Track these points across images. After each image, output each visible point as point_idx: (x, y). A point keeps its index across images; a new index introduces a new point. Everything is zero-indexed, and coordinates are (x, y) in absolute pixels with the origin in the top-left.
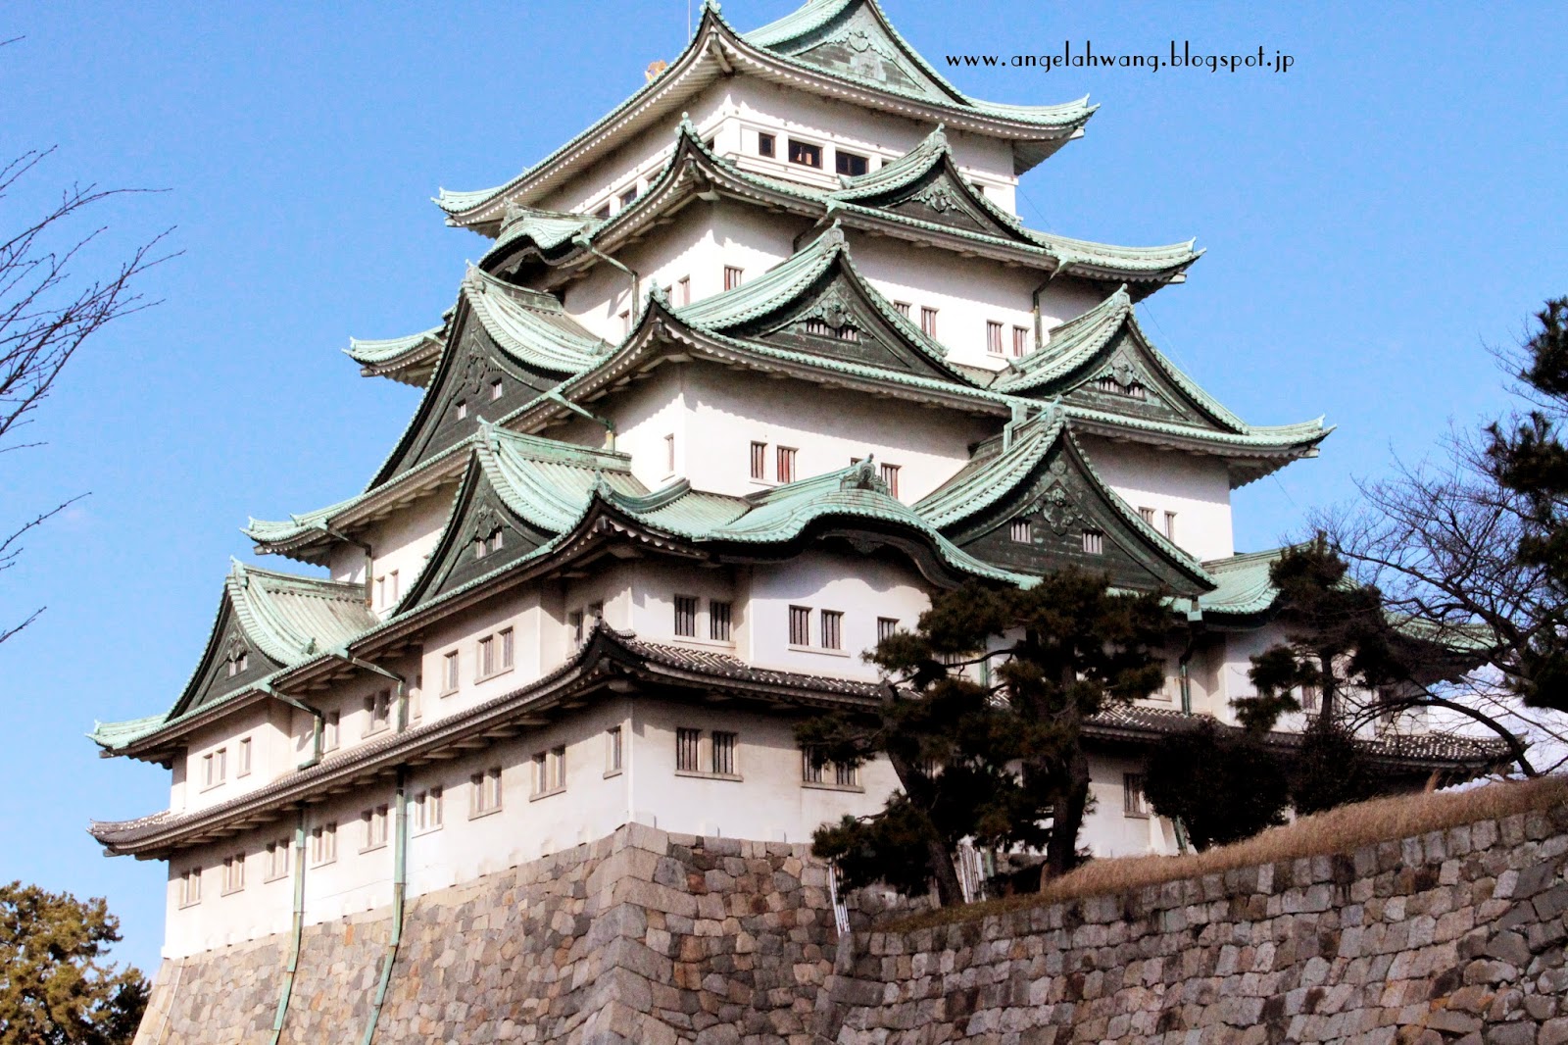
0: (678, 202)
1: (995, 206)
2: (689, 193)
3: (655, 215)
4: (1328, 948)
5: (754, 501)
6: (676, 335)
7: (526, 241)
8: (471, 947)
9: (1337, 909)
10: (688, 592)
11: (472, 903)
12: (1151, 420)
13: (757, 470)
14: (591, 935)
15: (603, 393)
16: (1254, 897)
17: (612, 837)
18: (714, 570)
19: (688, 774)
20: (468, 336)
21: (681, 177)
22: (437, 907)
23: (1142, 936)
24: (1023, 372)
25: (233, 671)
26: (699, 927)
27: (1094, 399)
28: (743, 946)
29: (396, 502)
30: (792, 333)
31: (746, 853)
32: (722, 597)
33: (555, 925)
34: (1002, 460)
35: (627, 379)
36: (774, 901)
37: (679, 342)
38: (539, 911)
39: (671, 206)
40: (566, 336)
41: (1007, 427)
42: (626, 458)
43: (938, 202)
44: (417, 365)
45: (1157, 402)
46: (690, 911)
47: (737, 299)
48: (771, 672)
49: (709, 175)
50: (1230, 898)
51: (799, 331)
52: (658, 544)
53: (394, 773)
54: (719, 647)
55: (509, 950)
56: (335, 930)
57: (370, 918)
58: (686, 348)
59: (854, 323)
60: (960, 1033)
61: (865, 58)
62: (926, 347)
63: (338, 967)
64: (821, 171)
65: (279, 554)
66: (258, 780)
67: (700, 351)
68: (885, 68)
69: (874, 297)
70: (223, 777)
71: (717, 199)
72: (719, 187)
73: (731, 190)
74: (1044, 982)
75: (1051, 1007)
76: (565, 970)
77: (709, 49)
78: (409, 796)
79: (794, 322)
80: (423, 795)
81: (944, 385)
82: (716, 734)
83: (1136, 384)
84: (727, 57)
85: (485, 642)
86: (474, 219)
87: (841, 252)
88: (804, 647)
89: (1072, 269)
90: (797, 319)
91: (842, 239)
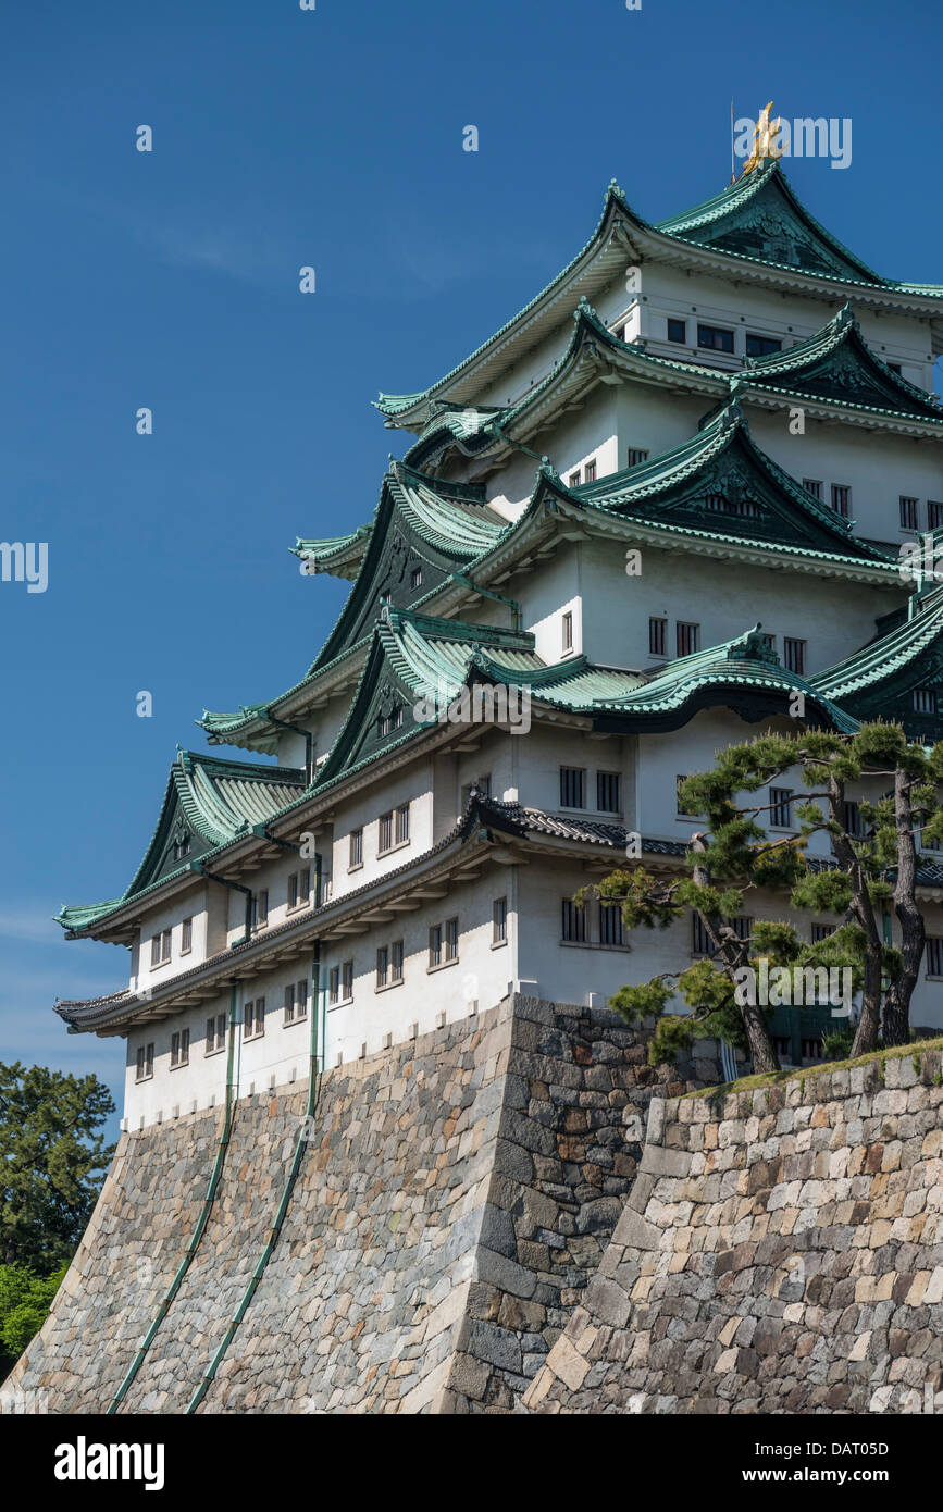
0: (584, 386)
1: (906, 382)
2: (594, 376)
3: (563, 401)
5: (651, 676)
7: (445, 435)
8: (374, 1118)
10: (574, 762)
11: (377, 1075)
13: (657, 646)
14: (476, 1106)
15: (507, 575)
17: (498, 1007)
18: (603, 741)
19: (573, 944)
20: (394, 527)
21: (582, 362)
22: (348, 1079)
25: (181, 855)
26: (584, 1098)
28: (629, 1118)
29: (330, 690)
30: (691, 510)
32: (609, 767)
33: (446, 1097)
34: (905, 631)
35: (528, 560)
36: (662, 1072)
37: (572, 518)
38: (432, 1083)
39: (578, 392)
40: (479, 522)
41: (915, 597)
42: (531, 638)
43: (847, 380)
44: (356, 561)
46: (575, 1082)
47: (635, 478)
48: (658, 842)
49: (610, 357)
51: (699, 508)
53: (311, 948)
54: (606, 819)
55: (407, 1120)
56: (262, 1103)
57: (291, 1090)
58: (581, 526)
59: (756, 499)
60: (760, 1207)
61: (778, 244)
62: (829, 522)
63: (263, 1139)
64: (731, 355)
65: (230, 744)
66: (198, 957)
67: (595, 528)
68: (800, 252)
69: (775, 474)
70: (169, 956)
71: (621, 382)
72: (620, 370)
73: (632, 373)
74: (844, 1152)
75: (849, 1182)
76: (453, 1142)
77: (615, 238)
78: (325, 971)
79: (693, 499)
80: (337, 969)
81: (846, 558)
82: (605, 907)
84: (633, 244)
85: (386, 818)
86: (409, 420)
87: (739, 429)
88: (693, 818)
90: (697, 496)
91: (741, 416)
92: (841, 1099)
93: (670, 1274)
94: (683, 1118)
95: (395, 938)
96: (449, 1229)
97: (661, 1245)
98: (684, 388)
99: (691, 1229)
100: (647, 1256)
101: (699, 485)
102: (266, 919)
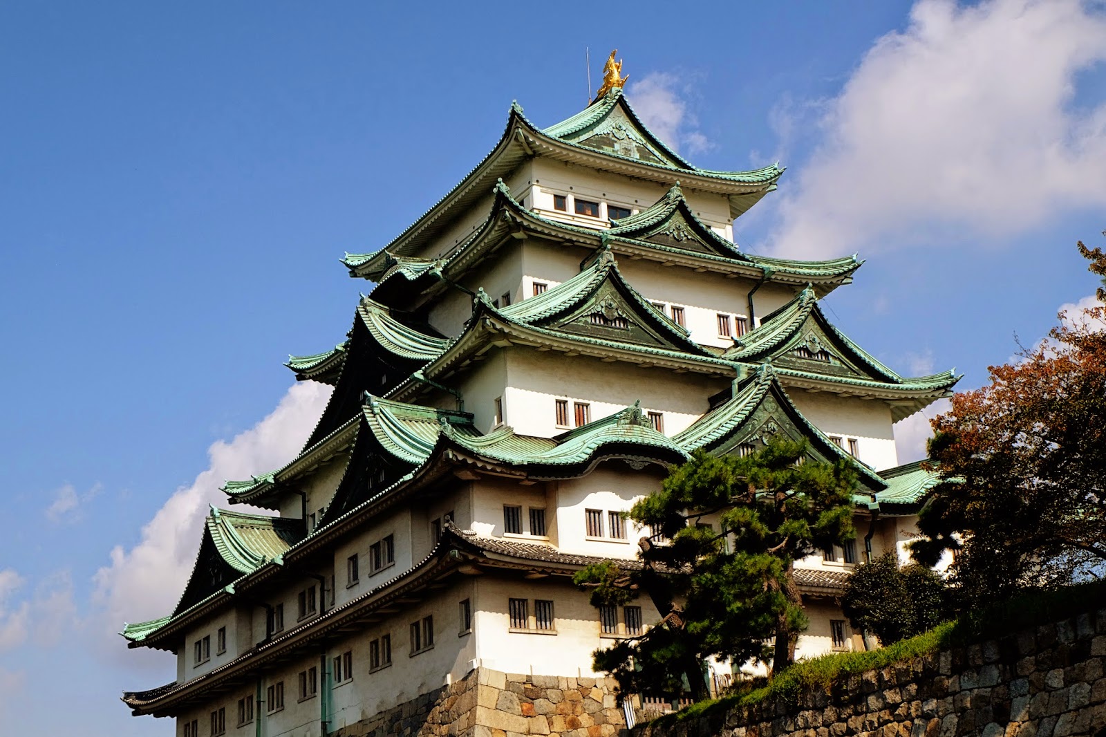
0: (499, 241)
1: (717, 236)
2: (508, 233)
3: (484, 251)
4: (1001, 716)
5: (560, 440)
6: (498, 326)
7: (399, 277)
9: (1006, 682)
10: (512, 502)
11: (373, 732)
12: (834, 376)
13: (562, 419)
15: (452, 371)
16: (937, 679)
17: (466, 677)
18: (532, 486)
19: (519, 631)
21: (499, 223)
23: (850, 716)
24: (744, 346)
25: (214, 582)
27: (794, 363)
30: (581, 324)
31: (563, 685)
32: (538, 505)
34: (732, 404)
35: (468, 362)
36: (584, 719)
37: (501, 331)
39: (495, 245)
41: (736, 381)
42: (470, 417)
43: (679, 235)
44: (331, 370)
45: (838, 363)
46: (524, 728)
47: (541, 302)
48: (575, 556)
49: (519, 220)
51: (586, 322)
52: (489, 467)
53: (319, 644)
54: (538, 541)
58: (506, 336)
59: (624, 316)
61: (625, 143)
62: (674, 331)
64: (597, 219)
65: (245, 503)
66: (231, 657)
67: (517, 337)
68: (639, 149)
69: (637, 297)
70: (208, 656)
71: (526, 237)
72: (527, 229)
73: (535, 231)
77: (516, 139)
78: (329, 659)
79: (582, 316)
80: (339, 658)
81: (689, 355)
82: (537, 602)
83: (823, 352)
84: (529, 143)
85: (376, 547)
86: (367, 271)
87: (612, 268)
88: (598, 538)
89: (773, 277)
90: (584, 314)
91: (612, 259)
95: (384, 633)
98: (571, 241)
101: (585, 306)
102: (282, 626)
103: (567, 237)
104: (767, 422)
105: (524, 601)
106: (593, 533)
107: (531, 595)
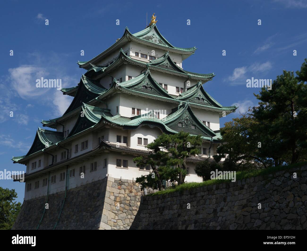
1: (178, 66)
2: (122, 63)
3: (116, 66)
4: (225, 200)
5: (132, 118)
7: (93, 71)
8: (79, 198)
9: (226, 193)
10: (119, 135)
11: (79, 190)
12: (205, 105)
13: (134, 113)
15: (105, 98)
16: (212, 191)
17: (104, 179)
18: (124, 130)
19: (118, 168)
21: (120, 60)
22: (73, 191)
23: (193, 197)
24: (182, 96)
25: (38, 148)
26: (120, 195)
27: (195, 101)
28: (128, 199)
30: (140, 88)
31: (129, 182)
32: (125, 136)
33: (94, 195)
34: (177, 112)
35: (110, 96)
36: (134, 191)
37: (119, 89)
38: (91, 192)
39: (119, 65)
40: (100, 88)
41: (179, 106)
42: (110, 110)
43: (167, 65)
44: (73, 93)
45: (206, 102)
46: (118, 192)
47: (130, 82)
49: (126, 59)
50: (208, 191)
52: (114, 126)
53: (66, 166)
54: (125, 145)
55: (86, 199)
56: (55, 195)
57: (61, 193)
58: (121, 91)
59: (151, 87)
60: (161, 215)
61: (155, 39)
62: (164, 91)
63: (55, 202)
64: (146, 59)
65: (47, 127)
66: (42, 168)
67: (123, 91)
68: (159, 41)
69: (155, 82)
70: (36, 167)
71: (127, 64)
72: (128, 62)
73: (130, 62)
74: (176, 205)
75: (177, 210)
76: (95, 203)
77: (126, 37)
78: (69, 171)
79: (140, 86)
80: (71, 171)
81: (167, 98)
82: (124, 161)
83: (202, 99)
84: (130, 38)
85: (83, 143)
86: (84, 66)
87: (149, 74)
88: (140, 145)
89: (191, 78)
90: (141, 86)
91: (149, 72)
92: (175, 197)
93: (145, 226)
94: (147, 199)
95: (84, 165)
96: (95, 219)
97: (143, 221)
98: (139, 65)
99: (149, 218)
100: (140, 223)
101: (141, 84)
102: (56, 161)
103: (138, 65)
104: (186, 117)
105: (120, 160)
106: (139, 144)
107: (122, 159)
